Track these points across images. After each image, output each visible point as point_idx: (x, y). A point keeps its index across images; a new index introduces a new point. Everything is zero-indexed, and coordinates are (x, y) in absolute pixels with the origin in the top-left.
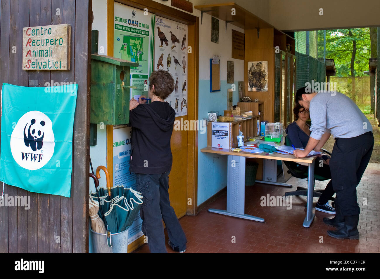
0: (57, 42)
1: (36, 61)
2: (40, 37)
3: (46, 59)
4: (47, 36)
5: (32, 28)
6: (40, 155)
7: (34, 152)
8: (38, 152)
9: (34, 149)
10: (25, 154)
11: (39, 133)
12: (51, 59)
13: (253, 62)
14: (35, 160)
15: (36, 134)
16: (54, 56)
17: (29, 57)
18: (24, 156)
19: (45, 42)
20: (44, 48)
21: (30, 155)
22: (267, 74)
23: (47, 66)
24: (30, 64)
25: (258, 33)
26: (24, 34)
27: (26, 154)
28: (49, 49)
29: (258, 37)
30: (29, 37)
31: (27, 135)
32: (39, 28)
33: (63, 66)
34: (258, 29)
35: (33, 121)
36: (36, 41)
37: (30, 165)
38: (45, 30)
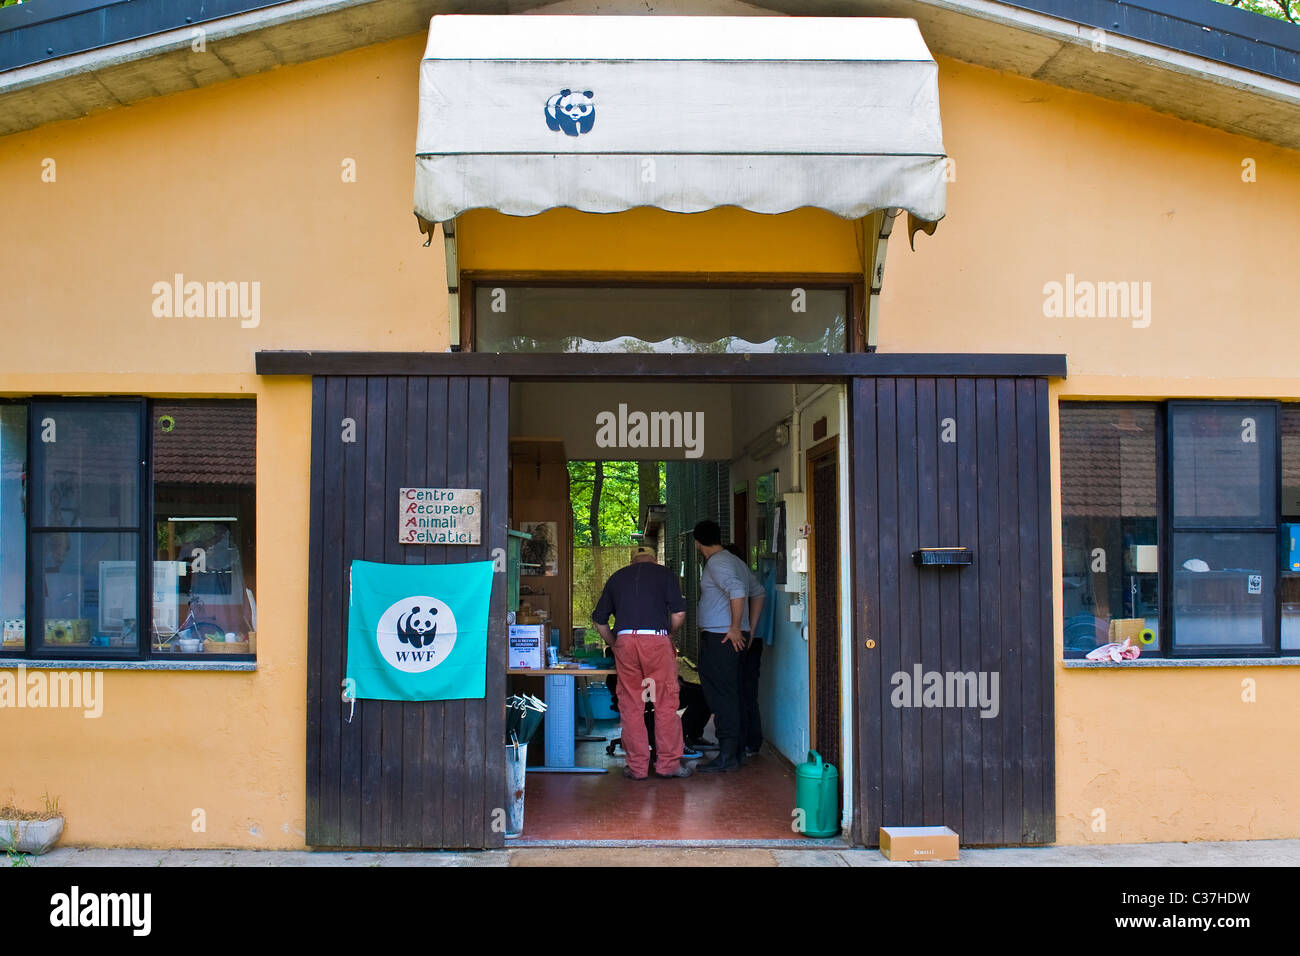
0: (465, 511)
1: (425, 533)
2: (432, 502)
3: (445, 531)
4: (446, 502)
5: (418, 490)
6: (429, 653)
7: (416, 650)
8: (425, 649)
9: (417, 645)
10: (401, 654)
11: (428, 624)
12: (453, 530)
13: (532, 524)
14: (420, 659)
15: (422, 625)
16: (459, 527)
17: (411, 527)
18: (402, 656)
19: (442, 508)
20: (441, 516)
21: (411, 654)
22: (556, 544)
23: (447, 539)
24: (415, 536)
25: (539, 471)
26: (402, 498)
27: (403, 653)
28: (449, 519)
29: (539, 478)
30: (412, 501)
31: (404, 628)
32: (432, 491)
33: (475, 538)
34: (539, 464)
35: (416, 610)
36: (425, 507)
37: (410, 667)
38: (442, 495)
